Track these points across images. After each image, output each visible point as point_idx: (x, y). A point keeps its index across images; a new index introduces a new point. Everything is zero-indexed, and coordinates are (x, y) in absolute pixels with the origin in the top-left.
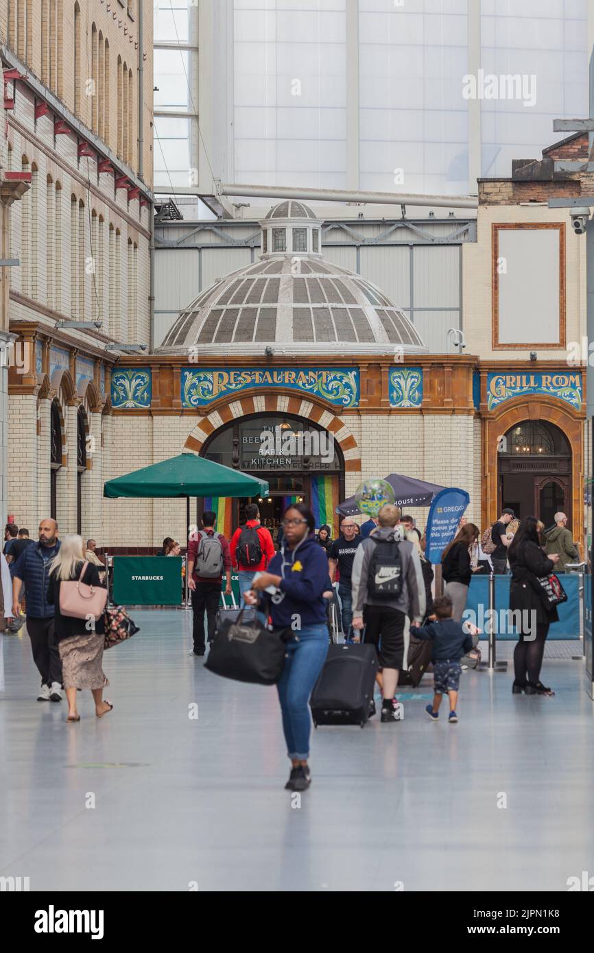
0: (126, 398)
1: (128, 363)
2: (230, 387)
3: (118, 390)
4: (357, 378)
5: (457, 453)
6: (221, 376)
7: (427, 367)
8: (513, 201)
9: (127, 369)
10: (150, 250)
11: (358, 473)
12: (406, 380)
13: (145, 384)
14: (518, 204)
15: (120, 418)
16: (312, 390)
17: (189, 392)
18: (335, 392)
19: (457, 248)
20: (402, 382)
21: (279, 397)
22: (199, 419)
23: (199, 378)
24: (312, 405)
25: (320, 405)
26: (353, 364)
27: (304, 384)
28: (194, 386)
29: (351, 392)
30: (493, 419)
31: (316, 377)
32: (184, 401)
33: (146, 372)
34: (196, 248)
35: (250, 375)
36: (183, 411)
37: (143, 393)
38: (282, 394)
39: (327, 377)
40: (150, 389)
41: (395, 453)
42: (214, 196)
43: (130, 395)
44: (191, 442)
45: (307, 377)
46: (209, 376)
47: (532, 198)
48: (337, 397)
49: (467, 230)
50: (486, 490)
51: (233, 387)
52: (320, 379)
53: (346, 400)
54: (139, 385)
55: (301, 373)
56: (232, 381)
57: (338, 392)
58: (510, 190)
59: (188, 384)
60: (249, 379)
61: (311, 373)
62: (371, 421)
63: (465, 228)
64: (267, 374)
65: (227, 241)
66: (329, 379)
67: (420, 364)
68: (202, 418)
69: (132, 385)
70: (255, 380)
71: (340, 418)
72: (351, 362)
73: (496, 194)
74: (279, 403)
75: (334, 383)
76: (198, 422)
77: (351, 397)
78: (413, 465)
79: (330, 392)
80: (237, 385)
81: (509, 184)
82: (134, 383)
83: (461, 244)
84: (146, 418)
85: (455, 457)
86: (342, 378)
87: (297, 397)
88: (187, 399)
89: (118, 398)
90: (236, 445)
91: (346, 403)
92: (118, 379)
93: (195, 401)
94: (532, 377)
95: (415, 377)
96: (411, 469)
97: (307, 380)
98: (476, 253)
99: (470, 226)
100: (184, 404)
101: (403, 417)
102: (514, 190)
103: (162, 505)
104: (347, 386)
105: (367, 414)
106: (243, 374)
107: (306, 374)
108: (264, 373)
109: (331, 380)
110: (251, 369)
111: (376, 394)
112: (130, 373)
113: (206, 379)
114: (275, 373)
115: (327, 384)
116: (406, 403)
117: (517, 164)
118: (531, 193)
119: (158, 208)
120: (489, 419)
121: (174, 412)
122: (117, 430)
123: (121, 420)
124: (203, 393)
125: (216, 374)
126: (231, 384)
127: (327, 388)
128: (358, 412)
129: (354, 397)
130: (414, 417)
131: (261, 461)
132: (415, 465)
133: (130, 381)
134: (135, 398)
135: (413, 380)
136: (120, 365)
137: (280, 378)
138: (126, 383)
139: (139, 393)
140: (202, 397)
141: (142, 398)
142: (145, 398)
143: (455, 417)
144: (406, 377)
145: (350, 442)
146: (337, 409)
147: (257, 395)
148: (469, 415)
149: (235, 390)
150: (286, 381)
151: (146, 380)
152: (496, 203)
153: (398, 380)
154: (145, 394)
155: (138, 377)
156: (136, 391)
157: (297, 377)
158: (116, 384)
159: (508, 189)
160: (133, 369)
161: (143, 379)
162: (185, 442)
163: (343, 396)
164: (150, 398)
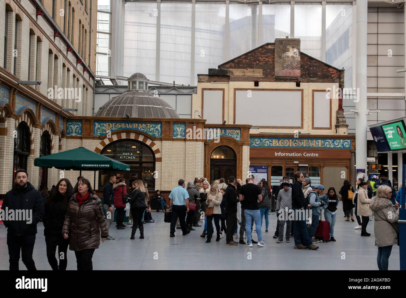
0: (72, 132)
1: (73, 119)
2: (113, 129)
3: (69, 129)
4: (161, 127)
5: (198, 156)
6: (109, 125)
7: (187, 123)
8: (209, 81)
9: (73, 121)
10: (93, 93)
11: (160, 163)
12: (179, 128)
13: (80, 127)
14: (210, 82)
15: (70, 140)
16: (144, 131)
17: (97, 131)
18: (152, 132)
19: (191, 96)
20: (178, 129)
21: (131, 133)
22: (100, 141)
23: (101, 125)
24: (144, 136)
25: (147, 137)
26: (160, 121)
27: (141, 129)
28: (98, 128)
29: (159, 132)
30: (209, 145)
31: (145, 126)
32: (95, 134)
33: (80, 122)
34: (108, 94)
35: (120, 125)
36: (94, 137)
37: (79, 130)
38: (132, 132)
39: (150, 126)
40: (82, 129)
41: (174, 155)
42: (115, 80)
43: (74, 131)
44: (97, 149)
45: (142, 126)
46: (105, 125)
47: (214, 81)
48: (153, 134)
49: (194, 90)
50: (206, 170)
51: (114, 129)
52: (147, 127)
53: (157, 135)
54: (78, 127)
55: (140, 125)
56: (113, 127)
57: (154, 132)
58: (208, 78)
59: (96, 127)
60: (120, 126)
61: (143, 125)
62: (166, 143)
63: (193, 89)
64: (127, 124)
65: (118, 92)
66: (150, 127)
67: (185, 122)
68: (101, 141)
69: (75, 127)
70: (122, 127)
71: (154, 142)
72: (159, 121)
73: (203, 79)
74: (131, 135)
75: (152, 128)
76: (100, 142)
77: (158, 134)
78: (181, 160)
79: (151, 132)
80: (115, 128)
81: (207, 76)
82: (76, 126)
83: (192, 95)
84: (80, 140)
85: (197, 157)
86: (155, 127)
87: (138, 133)
88: (96, 133)
89: (69, 132)
90: (114, 151)
91: (156, 136)
92: (69, 125)
93: (99, 134)
94: (223, 130)
95: (183, 127)
96: (180, 162)
97: (142, 127)
98: (197, 98)
99: (195, 89)
100: (95, 135)
101: (178, 142)
102: (209, 78)
103: (85, 173)
104: (157, 130)
105: (164, 140)
106: (117, 124)
107: (142, 125)
108: (126, 124)
109: (151, 128)
110: (121, 123)
111: (168, 133)
112: (74, 123)
113: (103, 126)
114: (130, 124)
115: (149, 129)
116: (179, 137)
117: (210, 70)
118: (214, 79)
119: (97, 81)
120: (208, 145)
121: (90, 138)
122: (68, 144)
123: (70, 141)
124: (102, 131)
125: (107, 124)
126: (113, 128)
127: (150, 130)
128: (161, 140)
129: (160, 134)
130: (182, 142)
131: (124, 157)
132: (182, 160)
133: (74, 126)
134: (76, 132)
135: (182, 128)
136: (70, 119)
137: (131, 126)
138: (72, 126)
139: (77, 131)
140: (102, 132)
141: (79, 132)
142: (80, 132)
143: (197, 142)
144: (179, 127)
145: (158, 151)
146: (153, 138)
147: (123, 132)
148: (202, 142)
149: (115, 130)
150: (134, 127)
151: (80, 125)
152: (203, 82)
153: (177, 128)
154: (80, 131)
155: (77, 124)
156: (76, 130)
157: (138, 126)
158: (68, 127)
159: (207, 78)
160: (75, 121)
161: (79, 125)
162: (94, 149)
163: (155, 134)
164: (82, 132)
